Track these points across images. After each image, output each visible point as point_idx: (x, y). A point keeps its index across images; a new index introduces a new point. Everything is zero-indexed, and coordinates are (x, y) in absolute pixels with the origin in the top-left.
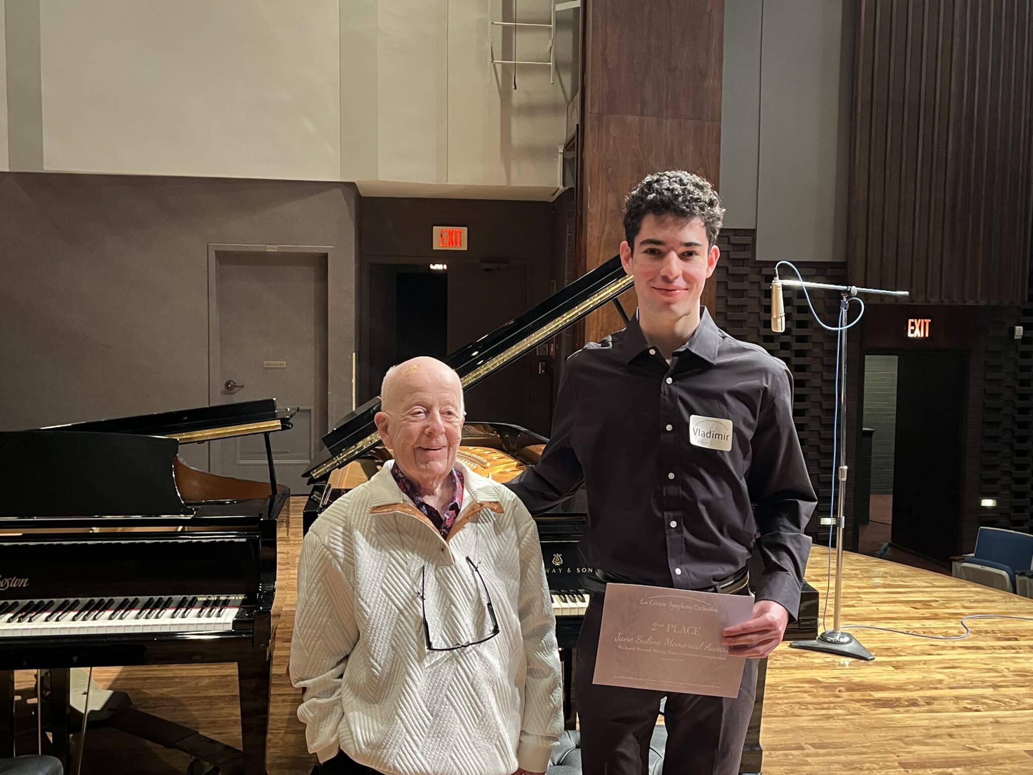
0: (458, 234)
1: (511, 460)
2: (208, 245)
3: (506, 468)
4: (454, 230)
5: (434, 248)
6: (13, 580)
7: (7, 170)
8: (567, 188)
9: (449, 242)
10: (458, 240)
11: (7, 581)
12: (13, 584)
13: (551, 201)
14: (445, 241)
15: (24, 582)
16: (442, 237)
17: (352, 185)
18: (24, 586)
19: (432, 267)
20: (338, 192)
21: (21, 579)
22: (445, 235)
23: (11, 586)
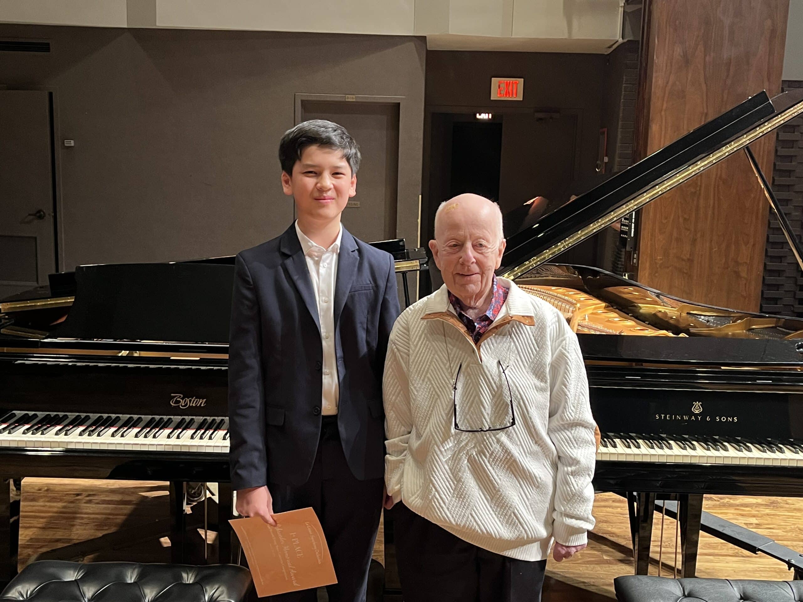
0: (514, 85)
1: (597, 301)
2: (295, 95)
3: (595, 309)
4: (511, 82)
5: (492, 99)
6: (193, 400)
7: (126, 26)
8: (625, 40)
9: (506, 92)
10: (514, 91)
11: (188, 400)
12: (193, 403)
13: (606, 53)
14: (502, 92)
15: (202, 402)
16: (499, 88)
17: (423, 39)
18: (202, 405)
19: (478, 116)
20: (411, 45)
21: (200, 399)
22: (503, 86)
23: (191, 405)
